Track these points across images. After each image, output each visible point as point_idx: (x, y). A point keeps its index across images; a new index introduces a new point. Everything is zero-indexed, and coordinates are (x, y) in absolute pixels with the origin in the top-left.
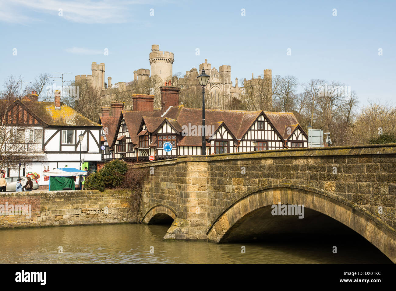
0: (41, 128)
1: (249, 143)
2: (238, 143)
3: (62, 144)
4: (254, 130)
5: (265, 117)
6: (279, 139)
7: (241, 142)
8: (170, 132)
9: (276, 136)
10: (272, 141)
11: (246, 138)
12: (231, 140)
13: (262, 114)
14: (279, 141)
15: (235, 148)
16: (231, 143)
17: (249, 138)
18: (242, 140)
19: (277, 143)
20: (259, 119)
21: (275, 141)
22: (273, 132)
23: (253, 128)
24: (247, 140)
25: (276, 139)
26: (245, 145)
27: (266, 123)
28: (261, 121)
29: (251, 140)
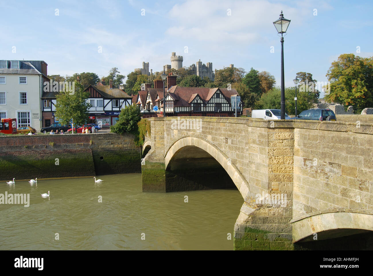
0: (102, 99)
1: (211, 104)
2: (206, 104)
3: (113, 107)
4: (214, 98)
5: (220, 91)
6: (227, 103)
7: (207, 104)
8: (170, 99)
9: (226, 101)
10: (223, 103)
11: (210, 102)
12: (202, 103)
13: (218, 89)
14: (227, 104)
15: (204, 107)
16: (202, 105)
17: (212, 102)
18: (208, 104)
19: (226, 105)
20: (217, 92)
21: (225, 103)
22: (224, 99)
23: (213, 97)
24: (211, 103)
25: (226, 102)
26: (209, 106)
27: (221, 94)
28: (218, 93)
29: (213, 103)
